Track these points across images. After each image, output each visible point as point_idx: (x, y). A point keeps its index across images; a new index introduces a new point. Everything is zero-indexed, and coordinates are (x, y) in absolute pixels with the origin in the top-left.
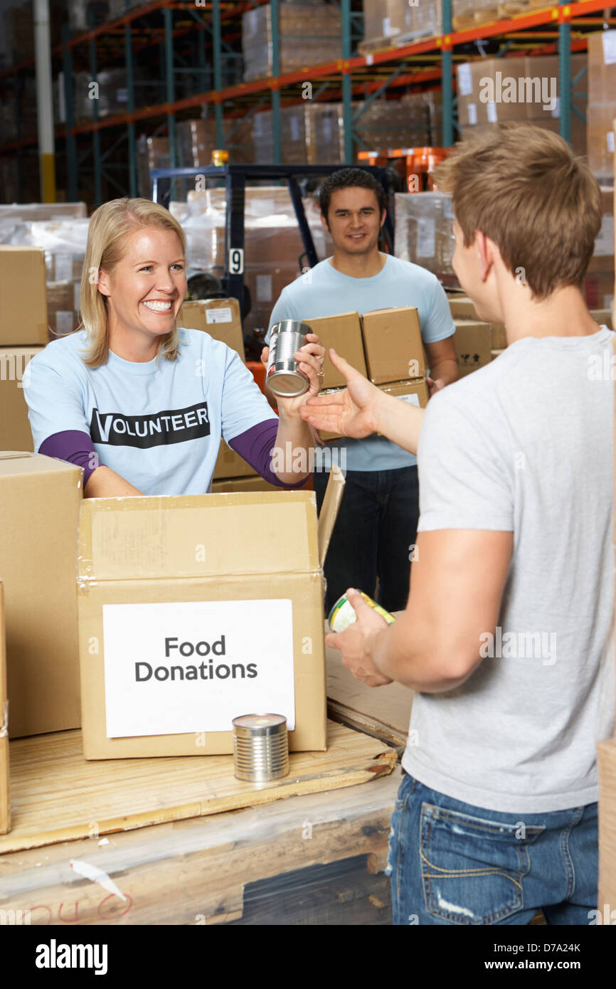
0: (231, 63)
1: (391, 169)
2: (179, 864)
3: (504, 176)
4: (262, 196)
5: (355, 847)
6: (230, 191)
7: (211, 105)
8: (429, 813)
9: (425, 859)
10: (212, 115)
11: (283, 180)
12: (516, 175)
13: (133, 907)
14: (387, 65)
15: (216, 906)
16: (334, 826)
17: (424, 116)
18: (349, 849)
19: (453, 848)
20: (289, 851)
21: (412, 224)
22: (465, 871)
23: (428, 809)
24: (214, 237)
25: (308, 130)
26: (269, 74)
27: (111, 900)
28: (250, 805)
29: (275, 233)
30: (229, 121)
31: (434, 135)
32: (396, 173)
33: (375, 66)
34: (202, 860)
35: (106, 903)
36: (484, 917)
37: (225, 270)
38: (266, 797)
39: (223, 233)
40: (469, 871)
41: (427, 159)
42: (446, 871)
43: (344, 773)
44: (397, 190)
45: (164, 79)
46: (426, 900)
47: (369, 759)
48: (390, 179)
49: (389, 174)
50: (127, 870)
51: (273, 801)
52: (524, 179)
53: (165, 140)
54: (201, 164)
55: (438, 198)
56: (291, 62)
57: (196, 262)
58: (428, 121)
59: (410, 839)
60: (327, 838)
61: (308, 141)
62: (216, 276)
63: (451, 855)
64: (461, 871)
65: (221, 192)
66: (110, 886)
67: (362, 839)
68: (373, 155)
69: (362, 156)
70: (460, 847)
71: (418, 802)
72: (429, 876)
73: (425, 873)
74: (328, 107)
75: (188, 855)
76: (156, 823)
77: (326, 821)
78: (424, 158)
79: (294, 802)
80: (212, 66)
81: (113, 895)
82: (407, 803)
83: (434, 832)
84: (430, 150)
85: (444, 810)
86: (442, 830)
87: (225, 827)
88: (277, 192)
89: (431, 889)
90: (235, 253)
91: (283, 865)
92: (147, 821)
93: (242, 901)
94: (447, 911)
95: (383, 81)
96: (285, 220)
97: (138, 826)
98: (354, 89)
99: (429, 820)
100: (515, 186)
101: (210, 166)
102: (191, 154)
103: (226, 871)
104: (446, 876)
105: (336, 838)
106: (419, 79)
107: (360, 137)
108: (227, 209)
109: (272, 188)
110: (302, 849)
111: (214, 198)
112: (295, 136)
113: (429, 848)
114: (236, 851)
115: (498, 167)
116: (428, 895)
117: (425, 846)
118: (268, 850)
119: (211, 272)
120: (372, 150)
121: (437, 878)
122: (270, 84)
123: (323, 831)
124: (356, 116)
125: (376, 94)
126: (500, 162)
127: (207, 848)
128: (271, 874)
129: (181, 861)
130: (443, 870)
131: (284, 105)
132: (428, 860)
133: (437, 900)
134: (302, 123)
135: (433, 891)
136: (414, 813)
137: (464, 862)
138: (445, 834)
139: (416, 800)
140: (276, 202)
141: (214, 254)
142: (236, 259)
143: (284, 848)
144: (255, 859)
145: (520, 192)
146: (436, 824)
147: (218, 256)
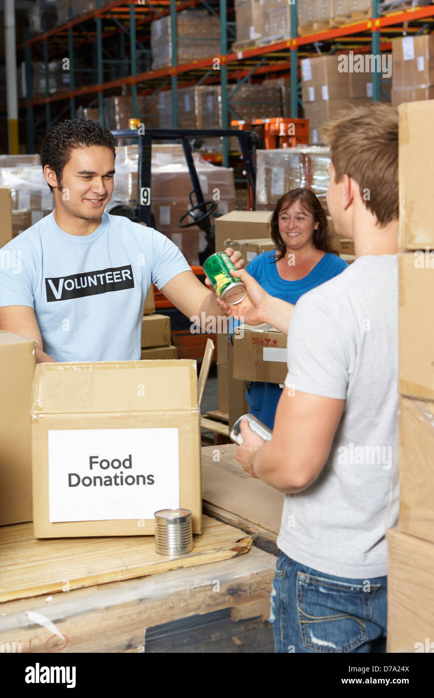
0: (143, 56)
1: (254, 133)
2: (100, 614)
3: (369, 136)
4: (165, 151)
5: (222, 603)
6: (141, 147)
7: (129, 86)
8: (303, 578)
9: (301, 611)
10: (129, 93)
11: (177, 140)
12: (377, 137)
13: (69, 644)
14: (252, 59)
15: (126, 643)
16: (208, 588)
17: (278, 95)
18: (218, 604)
19: (320, 602)
20: (178, 605)
21: (268, 171)
22: (328, 617)
23: (302, 576)
24: (130, 179)
25: (197, 104)
26: (170, 65)
27: (55, 638)
28: (150, 574)
29: (173, 176)
30: (142, 98)
31: (285, 108)
32: (257, 136)
33: (244, 60)
34: (116, 611)
35: (51, 641)
36: (343, 648)
37: (137, 202)
38: (161, 568)
39: (136, 176)
40: (330, 617)
41: (279, 126)
42: (316, 618)
43: (216, 552)
44: (258, 148)
45: (96, 67)
46: (302, 638)
47: (233, 543)
48: (253, 140)
49: (253, 136)
50: (65, 618)
51: (166, 571)
52: (382, 141)
53: (96, 110)
54: (121, 129)
55: (286, 154)
56: (185, 56)
57: (117, 196)
58: (281, 98)
59: (289, 597)
60: (203, 596)
61: (197, 112)
62: (131, 207)
63: (318, 607)
64: (326, 617)
65: (134, 148)
66: (53, 629)
67: (228, 598)
68: (242, 123)
69: (234, 123)
70: (325, 602)
71: (294, 572)
72: (304, 622)
73: (301, 620)
74: (211, 88)
75: (107, 608)
76: (85, 586)
77: (203, 585)
78: (277, 125)
79: (180, 571)
80: (130, 59)
81: (55, 635)
82: (286, 572)
83: (306, 592)
84: (281, 119)
85: (313, 577)
86: (312, 590)
87: (133, 589)
88: (174, 148)
89: (306, 631)
90: (144, 191)
91: (172, 615)
92: (79, 585)
93: (144, 640)
94: (318, 645)
95: (249, 70)
96: (180, 168)
97: (73, 588)
98: (229, 76)
99: (303, 584)
100: (375, 145)
101: (128, 129)
102: (114, 120)
103: (133, 619)
104: (316, 621)
105: (209, 597)
106: (274, 69)
107: (233, 109)
108: (139, 160)
109: (171, 145)
110: (186, 604)
111: (130, 152)
112: (188, 108)
113: (303, 602)
114: (140, 605)
115: (366, 129)
116: (304, 634)
117: (300, 601)
118: (162, 604)
119: (128, 203)
120: (241, 119)
121: (310, 623)
122: (170, 72)
123: (200, 592)
124: (230, 94)
125: (245, 80)
126: (368, 127)
127: (120, 603)
128: (164, 622)
129: (102, 612)
130: (313, 618)
131: (180, 87)
132: (303, 611)
133: (310, 638)
134: (192, 99)
135: (307, 632)
136: (292, 579)
137: (327, 611)
138: (315, 593)
139: (292, 570)
140: (174, 155)
141: (130, 191)
142: (145, 195)
143: (174, 603)
144: (154, 611)
145: (378, 149)
146: (308, 586)
147: (133, 192)
